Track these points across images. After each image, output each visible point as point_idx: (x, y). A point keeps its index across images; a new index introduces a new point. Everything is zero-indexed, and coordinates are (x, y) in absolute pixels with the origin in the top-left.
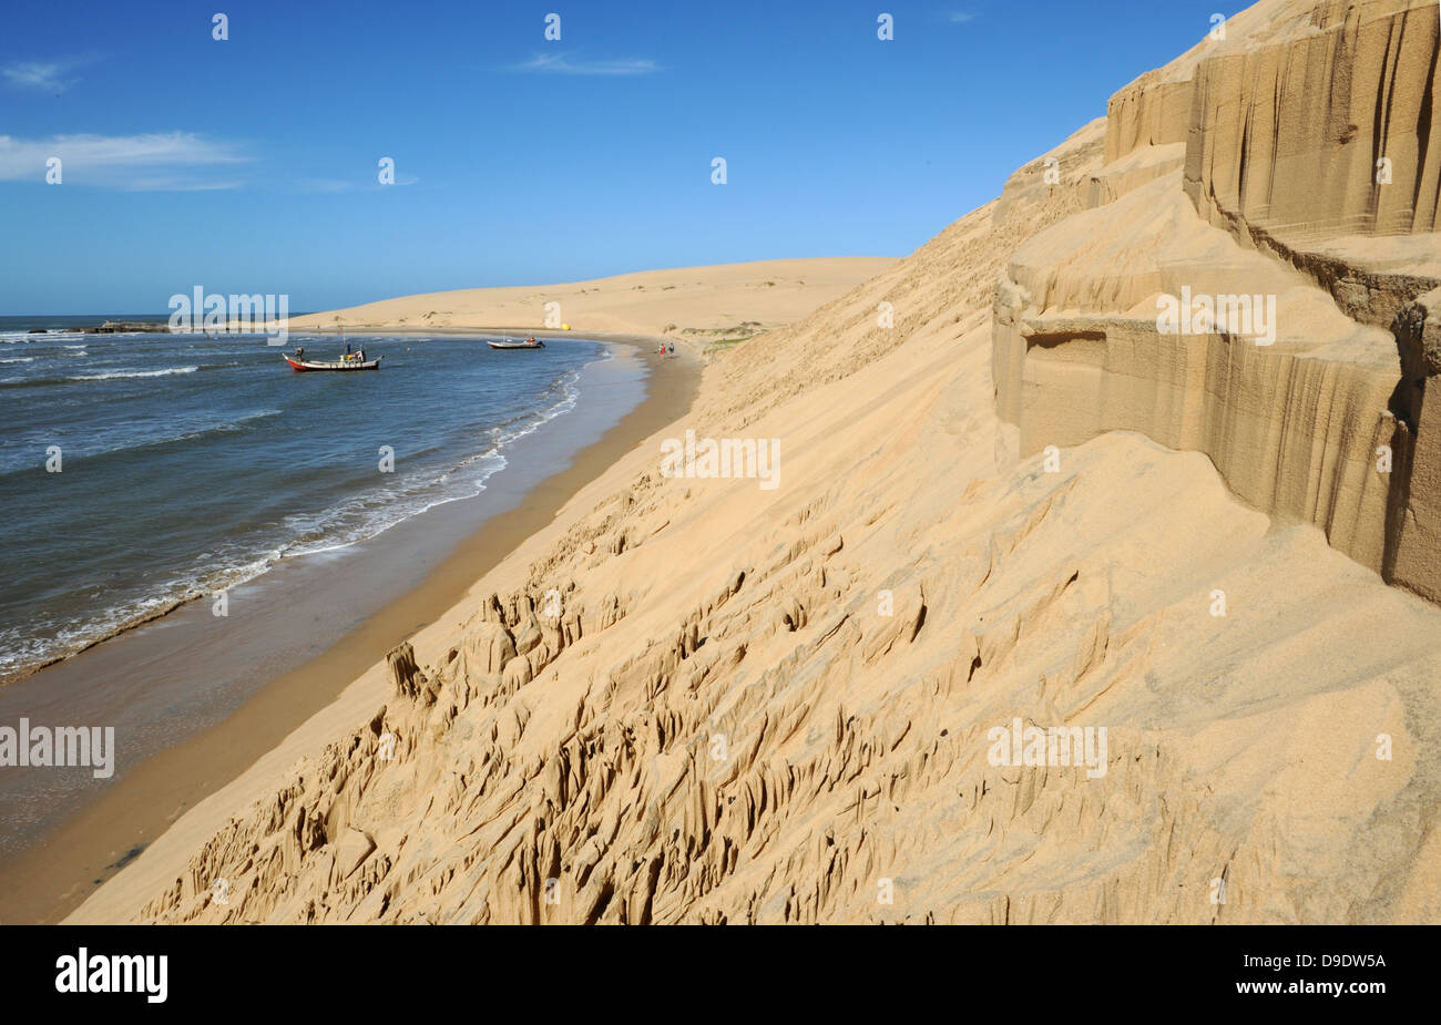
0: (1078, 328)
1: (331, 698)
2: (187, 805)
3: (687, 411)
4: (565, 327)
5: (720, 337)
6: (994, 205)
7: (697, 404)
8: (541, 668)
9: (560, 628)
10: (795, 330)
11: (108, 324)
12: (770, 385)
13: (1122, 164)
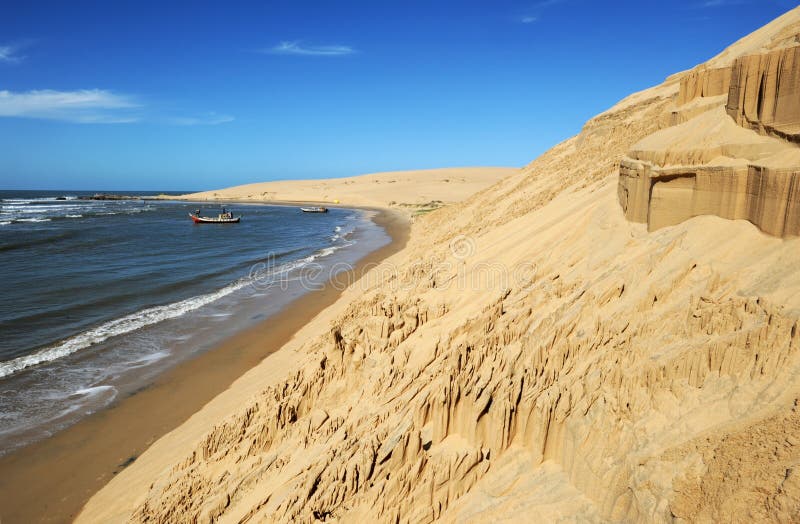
0: (682, 172)
1: (227, 387)
2: (156, 437)
3: (404, 247)
4: (336, 201)
5: (419, 208)
6: (576, 138)
7: (408, 244)
8: (409, 335)
9: (417, 317)
10: (464, 205)
11: (97, 196)
12: (458, 230)
13: (689, 106)
